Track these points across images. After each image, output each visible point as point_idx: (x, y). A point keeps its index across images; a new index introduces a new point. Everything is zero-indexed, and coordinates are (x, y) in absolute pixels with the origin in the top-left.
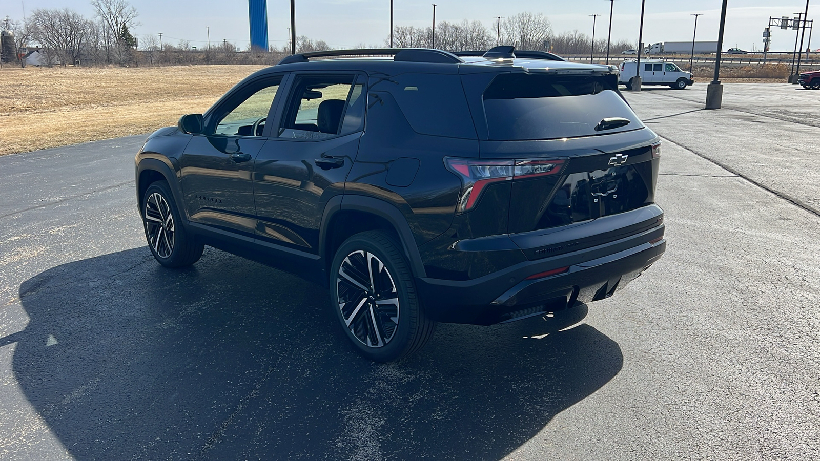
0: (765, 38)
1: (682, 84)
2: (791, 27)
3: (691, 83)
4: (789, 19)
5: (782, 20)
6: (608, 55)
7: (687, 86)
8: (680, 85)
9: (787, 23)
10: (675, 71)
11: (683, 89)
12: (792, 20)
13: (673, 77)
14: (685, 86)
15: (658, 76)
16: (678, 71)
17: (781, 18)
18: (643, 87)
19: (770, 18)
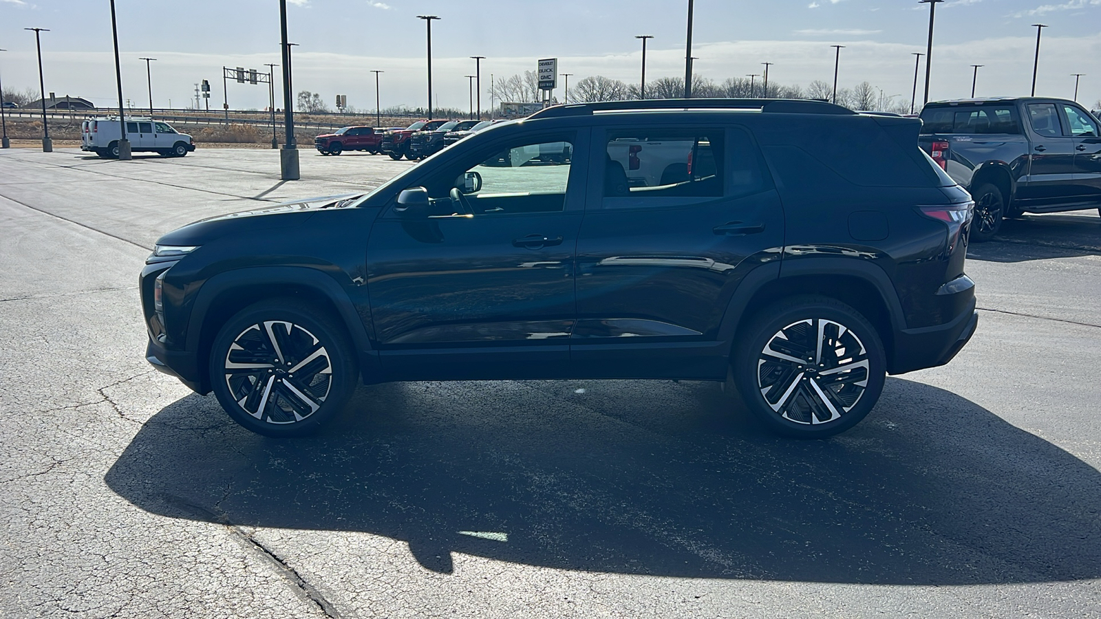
0: (204, 93)
1: (181, 150)
2: (248, 80)
3: (192, 149)
4: (245, 70)
5: (238, 71)
6: (44, 111)
7: (188, 152)
8: (180, 152)
9: (243, 76)
10: (169, 132)
11: (183, 156)
12: (247, 72)
13: (167, 141)
14: (186, 153)
15: (148, 139)
16: (175, 133)
17: (236, 69)
18: (133, 154)
19: (224, 68)
